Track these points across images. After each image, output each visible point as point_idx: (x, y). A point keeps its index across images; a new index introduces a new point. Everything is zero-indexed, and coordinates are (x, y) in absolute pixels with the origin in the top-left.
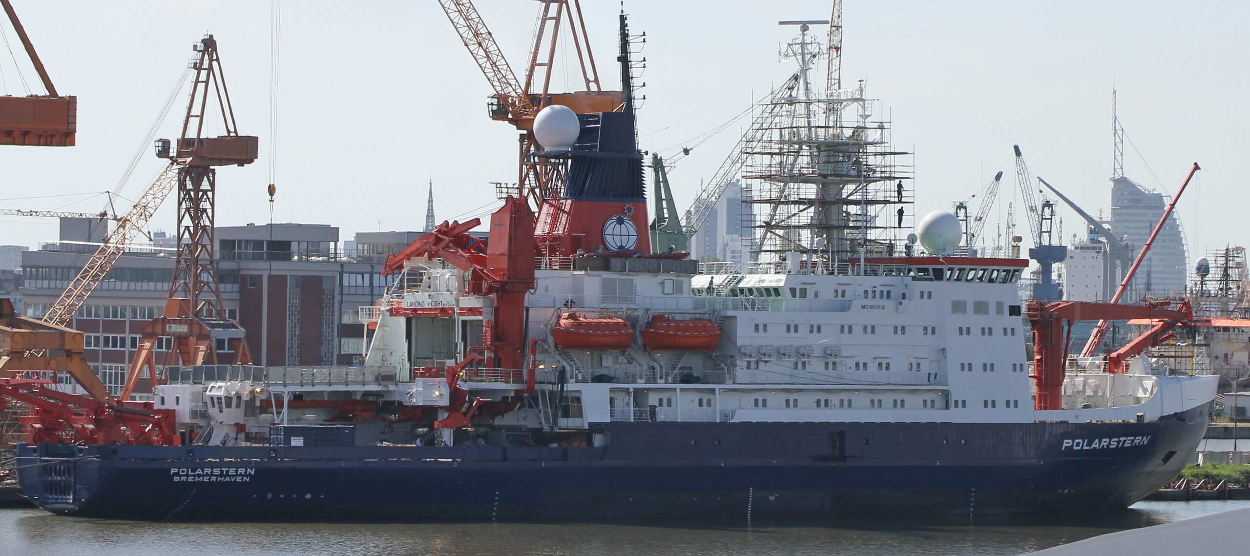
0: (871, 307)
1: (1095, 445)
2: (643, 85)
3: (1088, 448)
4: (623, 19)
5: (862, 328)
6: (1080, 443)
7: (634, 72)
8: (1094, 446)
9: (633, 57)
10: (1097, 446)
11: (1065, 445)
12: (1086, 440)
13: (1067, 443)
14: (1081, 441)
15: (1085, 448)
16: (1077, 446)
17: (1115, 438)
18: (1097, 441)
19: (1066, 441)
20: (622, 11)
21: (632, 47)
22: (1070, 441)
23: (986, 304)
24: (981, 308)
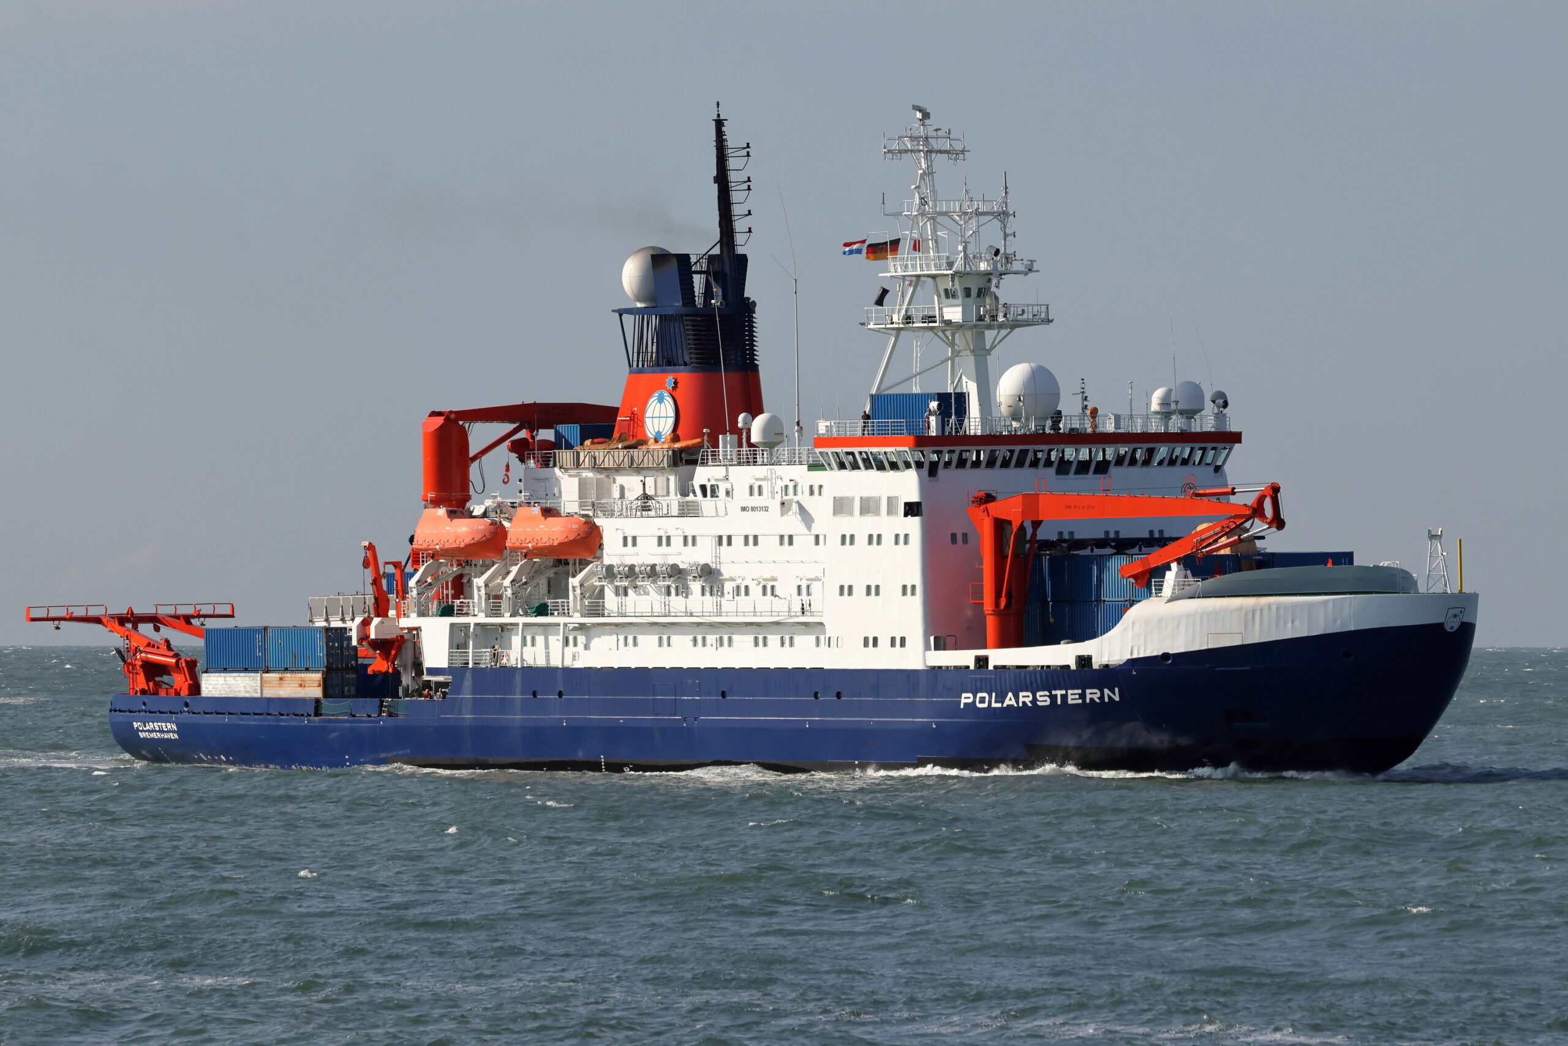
0: (753, 509)
1: (1010, 700)
2: (747, 213)
3: (999, 705)
4: (719, 123)
5: (742, 539)
6: (985, 698)
7: (735, 196)
8: (1007, 702)
9: (733, 176)
10: (1013, 702)
11: (963, 701)
12: (994, 694)
13: (966, 698)
14: (985, 695)
15: (994, 705)
16: (981, 702)
17: (1044, 690)
18: (1010, 695)
19: (964, 695)
20: (719, 115)
21: (732, 163)
22: (970, 695)
23: (877, 501)
24: (868, 507)
